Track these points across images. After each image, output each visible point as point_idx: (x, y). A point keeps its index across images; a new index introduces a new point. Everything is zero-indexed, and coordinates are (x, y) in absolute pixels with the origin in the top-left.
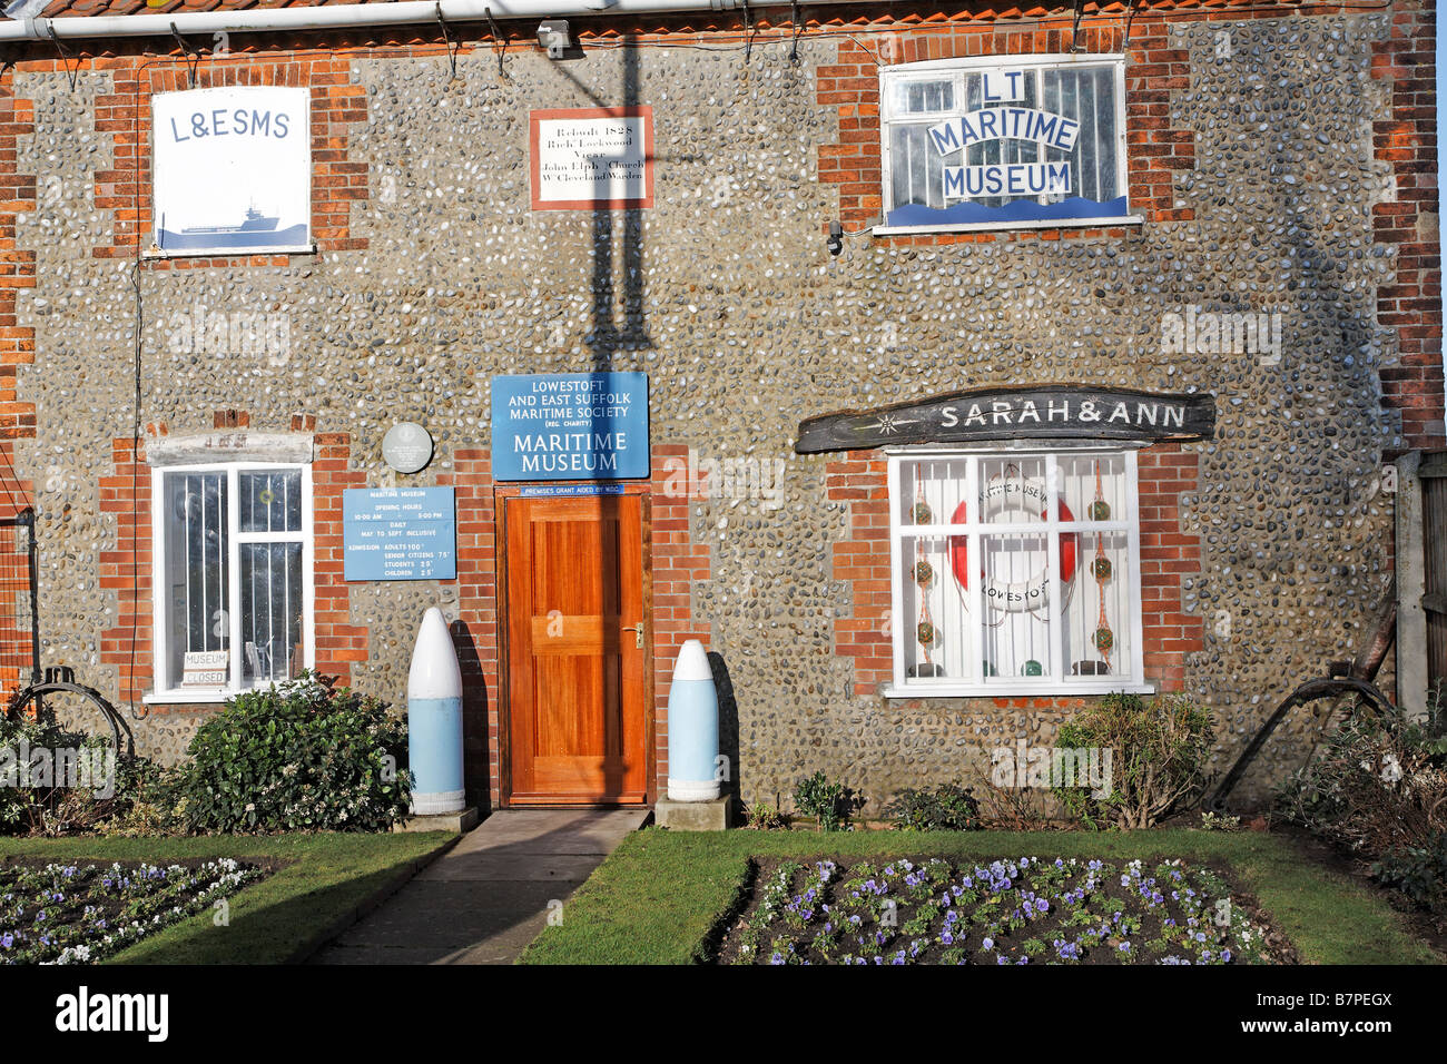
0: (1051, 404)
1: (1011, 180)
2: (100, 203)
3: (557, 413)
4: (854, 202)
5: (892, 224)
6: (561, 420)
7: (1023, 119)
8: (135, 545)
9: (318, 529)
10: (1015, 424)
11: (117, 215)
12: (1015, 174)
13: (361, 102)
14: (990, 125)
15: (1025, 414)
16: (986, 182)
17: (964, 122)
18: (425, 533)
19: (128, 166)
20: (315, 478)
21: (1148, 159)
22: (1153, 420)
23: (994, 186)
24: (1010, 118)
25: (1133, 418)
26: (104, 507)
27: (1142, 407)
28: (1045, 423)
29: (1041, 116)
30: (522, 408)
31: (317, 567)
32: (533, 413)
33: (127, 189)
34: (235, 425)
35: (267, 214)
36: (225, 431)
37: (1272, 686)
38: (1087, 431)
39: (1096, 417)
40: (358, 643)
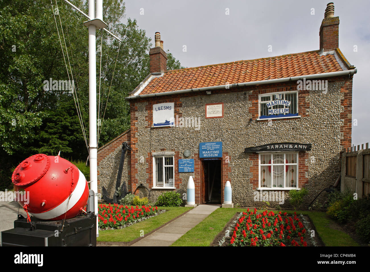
0: (285, 145)
1: (279, 111)
2: (146, 120)
3: (209, 148)
4: (254, 115)
5: (260, 118)
6: (209, 149)
7: (281, 102)
8: (151, 167)
9: (175, 165)
10: (279, 148)
11: (148, 122)
12: (280, 110)
13: (181, 104)
14: (276, 103)
15: (280, 147)
16: (275, 112)
17: (272, 102)
18: (190, 165)
19: (150, 115)
20: (175, 158)
21: (302, 107)
22: (301, 148)
23: (277, 112)
24: (279, 102)
25: (298, 147)
26: (147, 162)
27: (300, 146)
28: (284, 148)
29: (284, 101)
30: (204, 147)
31: (175, 170)
32: (205, 148)
33: (150, 118)
34: (164, 150)
35: (168, 121)
36: (162, 151)
37: (320, 189)
38: (291, 149)
39: (292, 147)
40: (181, 181)
